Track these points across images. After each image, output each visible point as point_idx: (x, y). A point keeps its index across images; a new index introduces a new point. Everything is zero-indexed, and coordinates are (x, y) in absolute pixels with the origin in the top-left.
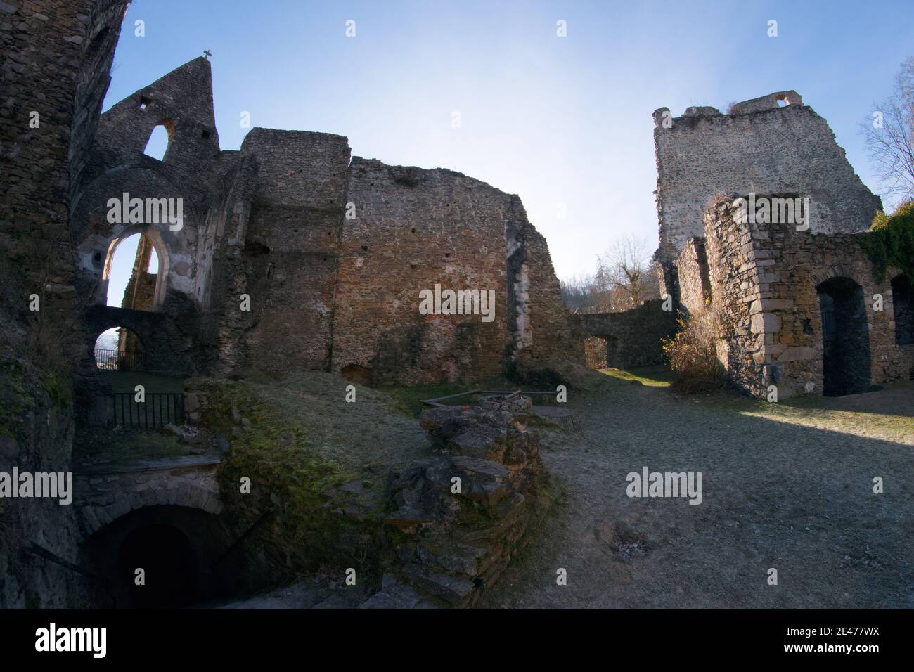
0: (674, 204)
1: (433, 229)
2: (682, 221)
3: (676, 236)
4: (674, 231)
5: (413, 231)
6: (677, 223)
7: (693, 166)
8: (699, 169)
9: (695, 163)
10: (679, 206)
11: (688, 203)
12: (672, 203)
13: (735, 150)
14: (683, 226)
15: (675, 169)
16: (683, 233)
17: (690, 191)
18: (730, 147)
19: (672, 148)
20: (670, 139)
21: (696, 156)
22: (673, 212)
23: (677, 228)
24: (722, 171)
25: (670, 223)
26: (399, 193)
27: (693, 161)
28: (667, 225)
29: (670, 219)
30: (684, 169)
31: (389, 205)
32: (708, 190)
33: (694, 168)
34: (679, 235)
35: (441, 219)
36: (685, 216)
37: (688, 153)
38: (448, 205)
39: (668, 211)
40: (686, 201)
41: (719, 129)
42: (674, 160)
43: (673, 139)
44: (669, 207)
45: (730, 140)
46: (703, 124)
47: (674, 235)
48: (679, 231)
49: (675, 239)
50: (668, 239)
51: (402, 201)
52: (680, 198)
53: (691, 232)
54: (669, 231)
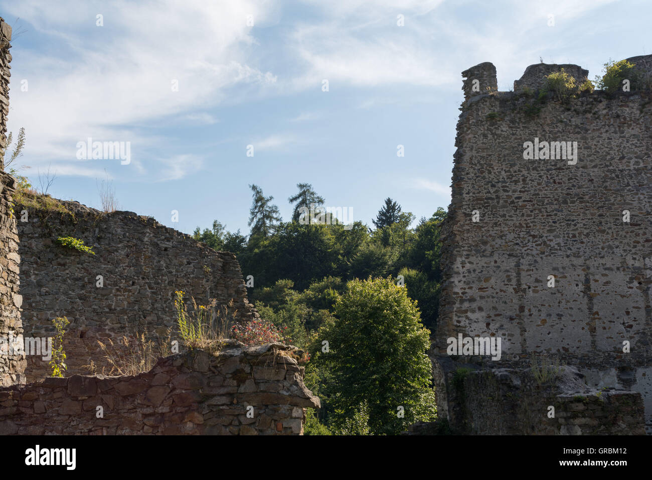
0: (472, 259)
1: (112, 329)
2: (480, 289)
3: (469, 314)
4: (466, 305)
5: (82, 335)
6: (473, 292)
7: (514, 191)
8: (525, 196)
9: (520, 186)
10: (479, 262)
11: (496, 257)
12: (468, 256)
13: (597, 162)
14: (482, 297)
15: (483, 195)
16: (480, 309)
17: (501, 237)
18: (589, 156)
19: (484, 154)
20: (485, 136)
21: (525, 172)
22: (469, 272)
23: (472, 300)
24: (565, 202)
25: (460, 292)
26: (59, 264)
27: (516, 182)
28: (457, 293)
29: (462, 285)
30: (498, 197)
31: (43, 290)
32: (534, 237)
33: (517, 195)
34: (473, 311)
35: (124, 312)
36: (487, 280)
37: (512, 166)
38: (133, 284)
39: (461, 270)
40: (492, 254)
41: (576, 121)
42: (484, 178)
43: (490, 136)
44: (463, 263)
45: (592, 143)
46: (550, 112)
47: (466, 311)
48: (474, 305)
49: (467, 318)
50: (455, 318)
51: (64, 281)
52: (483, 247)
53: (494, 308)
54: (457, 305)
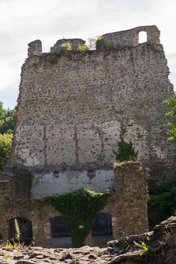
0: (24, 126)
2: (28, 139)
3: (22, 150)
4: (21, 146)
6: (25, 140)
7: (45, 96)
8: (49, 99)
9: (47, 94)
10: (27, 127)
11: (35, 125)
12: (23, 125)
13: (83, 82)
14: (28, 142)
15: (31, 99)
16: (27, 147)
17: (38, 117)
18: (79, 80)
19: (32, 81)
20: (32, 73)
21: (50, 88)
22: (23, 132)
23: (24, 144)
24: (67, 100)
25: (19, 140)
27: (45, 93)
28: (17, 141)
29: (19, 137)
30: (37, 99)
32: (53, 116)
33: (45, 98)
34: (24, 148)
36: (31, 135)
37: (44, 85)
39: (19, 131)
40: (33, 124)
41: (74, 64)
42: (31, 91)
43: (34, 73)
44: (20, 128)
45: (80, 74)
46: (62, 61)
47: (21, 149)
48: (25, 146)
49: (21, 151)
50: (16, 152)
52: (30, 121)
53: (33, 147)
54: (17, 146)
